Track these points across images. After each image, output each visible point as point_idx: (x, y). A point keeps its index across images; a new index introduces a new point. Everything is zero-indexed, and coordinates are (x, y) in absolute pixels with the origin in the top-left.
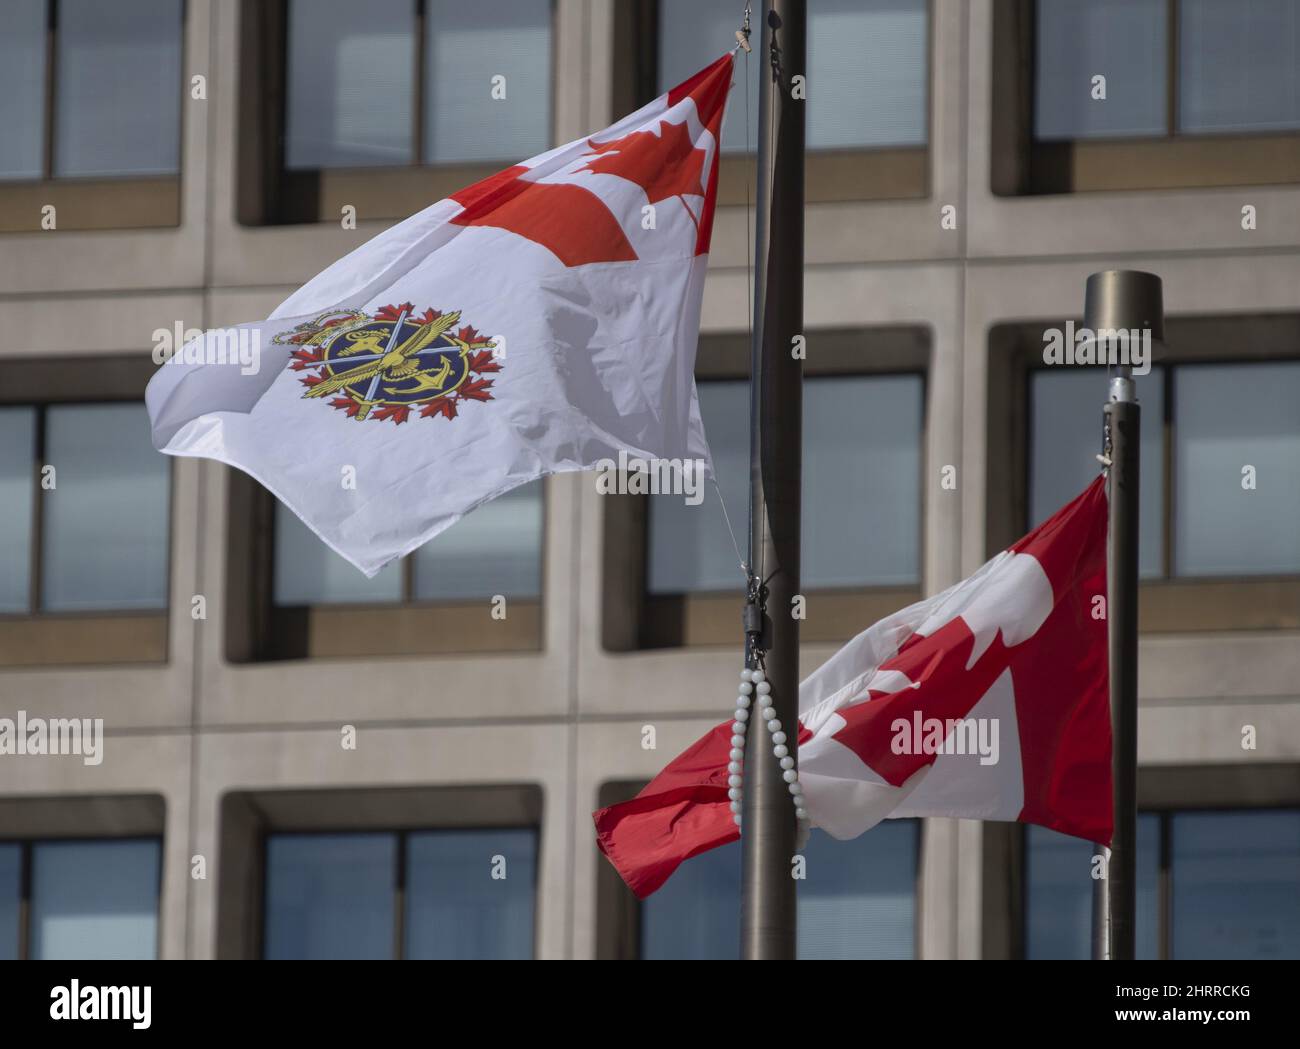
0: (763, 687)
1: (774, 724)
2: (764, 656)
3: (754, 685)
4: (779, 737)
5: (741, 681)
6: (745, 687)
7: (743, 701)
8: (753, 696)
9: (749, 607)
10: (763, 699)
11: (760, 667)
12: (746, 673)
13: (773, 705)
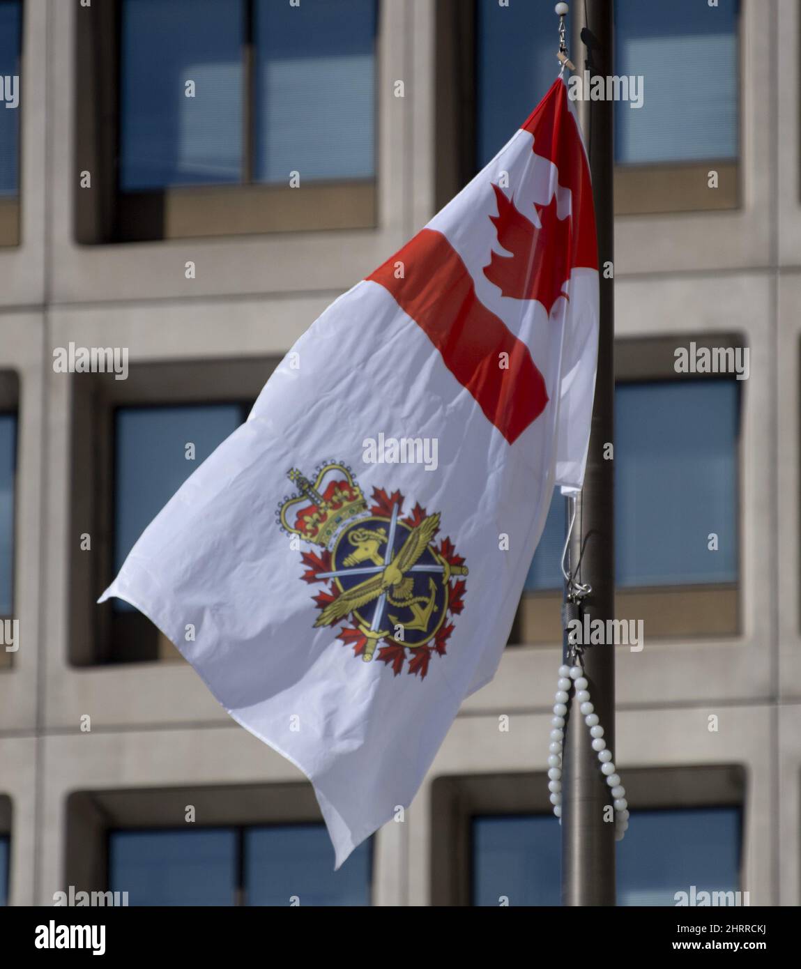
0: (581, 683)
1: (592, 719)
2: (583, 652)
3: (572, 681)
4: (597, 731)
5: (559, 677)
6: (563, 683)
7: (561, 696)
8: (571, 692)
9: (568, 605)
10: (581, 695)
11: (578, 662)
12: (563, 669)
13: (591, 700)
